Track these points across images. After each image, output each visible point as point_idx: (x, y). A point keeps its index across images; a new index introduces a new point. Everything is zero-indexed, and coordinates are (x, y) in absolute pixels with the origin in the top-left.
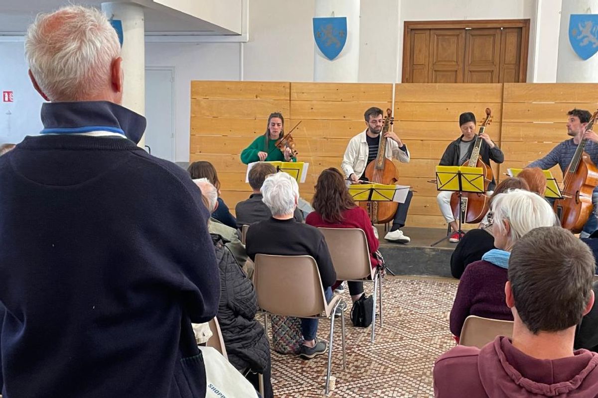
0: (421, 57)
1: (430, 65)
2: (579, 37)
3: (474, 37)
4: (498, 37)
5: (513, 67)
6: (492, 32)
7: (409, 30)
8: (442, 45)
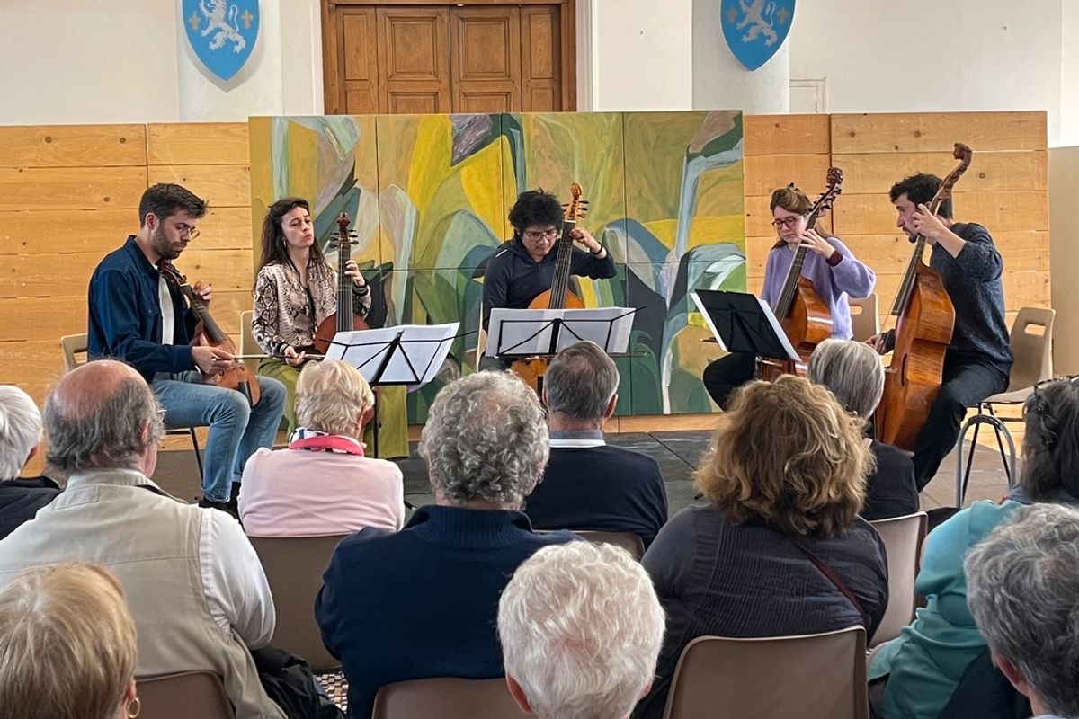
0: (361, 66)
1: (382, 82)
2: (740, 26)
3: (466, 23)
4: (514, 24)
5: (547, 83)
6: (501, 12)
7: (331, 6)
8: (402, 38)
